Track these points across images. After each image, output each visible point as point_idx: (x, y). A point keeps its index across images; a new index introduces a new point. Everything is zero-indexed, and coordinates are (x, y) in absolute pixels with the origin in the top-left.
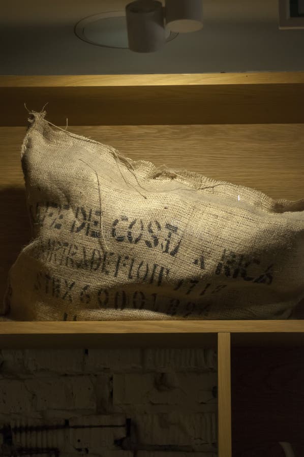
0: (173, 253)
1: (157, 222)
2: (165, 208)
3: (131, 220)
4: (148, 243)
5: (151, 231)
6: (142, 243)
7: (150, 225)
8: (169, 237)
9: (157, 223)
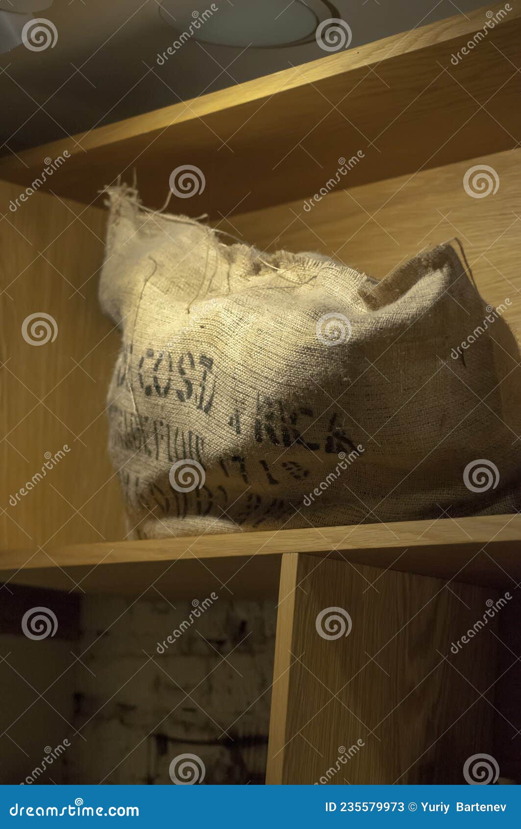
0: (207, 410)
1: (191, 354)
2: (202, 327)
3: (157, 355)
4: (180, 394)
5: (182, 372)
6: (173, 396)
7: (181, 360)
8: (204, 378)
9: (190, 356)
